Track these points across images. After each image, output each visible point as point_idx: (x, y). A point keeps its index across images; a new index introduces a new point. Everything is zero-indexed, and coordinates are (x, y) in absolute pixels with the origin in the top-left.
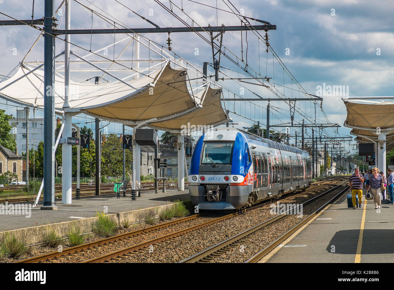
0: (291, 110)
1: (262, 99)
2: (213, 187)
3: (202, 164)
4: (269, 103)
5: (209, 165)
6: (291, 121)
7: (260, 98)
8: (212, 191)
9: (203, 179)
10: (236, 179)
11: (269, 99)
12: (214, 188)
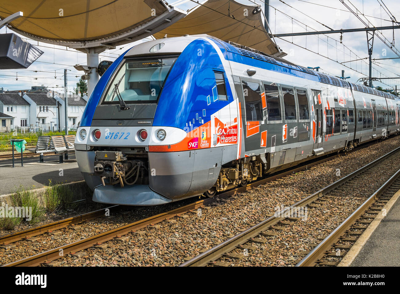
0: (368, 43)
1: (332, 31)
2: (106, 156)
3: (104, 103)
4: (341, 36)
5: (114, 105)
6: (368, 56)
7: (331, 30)
8: (103, 164)
9: (97, 135)
10: (162, 135)
11: (341, 30)
12: (109, 159)
